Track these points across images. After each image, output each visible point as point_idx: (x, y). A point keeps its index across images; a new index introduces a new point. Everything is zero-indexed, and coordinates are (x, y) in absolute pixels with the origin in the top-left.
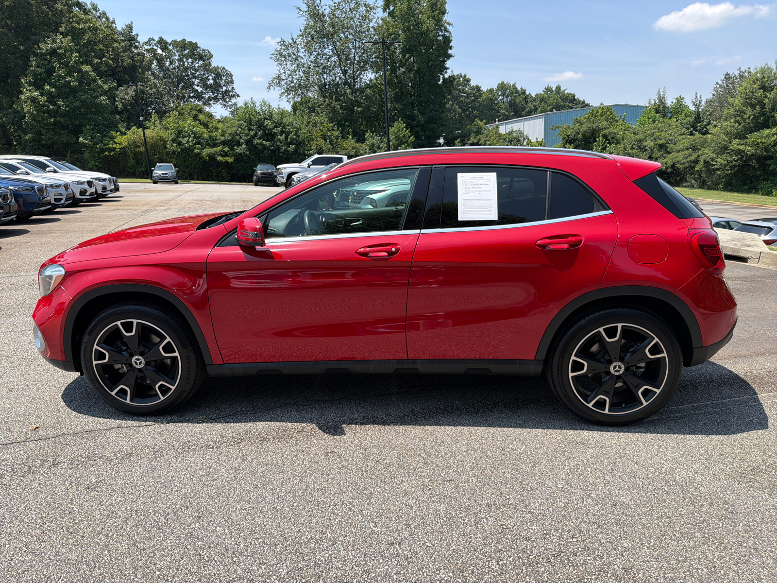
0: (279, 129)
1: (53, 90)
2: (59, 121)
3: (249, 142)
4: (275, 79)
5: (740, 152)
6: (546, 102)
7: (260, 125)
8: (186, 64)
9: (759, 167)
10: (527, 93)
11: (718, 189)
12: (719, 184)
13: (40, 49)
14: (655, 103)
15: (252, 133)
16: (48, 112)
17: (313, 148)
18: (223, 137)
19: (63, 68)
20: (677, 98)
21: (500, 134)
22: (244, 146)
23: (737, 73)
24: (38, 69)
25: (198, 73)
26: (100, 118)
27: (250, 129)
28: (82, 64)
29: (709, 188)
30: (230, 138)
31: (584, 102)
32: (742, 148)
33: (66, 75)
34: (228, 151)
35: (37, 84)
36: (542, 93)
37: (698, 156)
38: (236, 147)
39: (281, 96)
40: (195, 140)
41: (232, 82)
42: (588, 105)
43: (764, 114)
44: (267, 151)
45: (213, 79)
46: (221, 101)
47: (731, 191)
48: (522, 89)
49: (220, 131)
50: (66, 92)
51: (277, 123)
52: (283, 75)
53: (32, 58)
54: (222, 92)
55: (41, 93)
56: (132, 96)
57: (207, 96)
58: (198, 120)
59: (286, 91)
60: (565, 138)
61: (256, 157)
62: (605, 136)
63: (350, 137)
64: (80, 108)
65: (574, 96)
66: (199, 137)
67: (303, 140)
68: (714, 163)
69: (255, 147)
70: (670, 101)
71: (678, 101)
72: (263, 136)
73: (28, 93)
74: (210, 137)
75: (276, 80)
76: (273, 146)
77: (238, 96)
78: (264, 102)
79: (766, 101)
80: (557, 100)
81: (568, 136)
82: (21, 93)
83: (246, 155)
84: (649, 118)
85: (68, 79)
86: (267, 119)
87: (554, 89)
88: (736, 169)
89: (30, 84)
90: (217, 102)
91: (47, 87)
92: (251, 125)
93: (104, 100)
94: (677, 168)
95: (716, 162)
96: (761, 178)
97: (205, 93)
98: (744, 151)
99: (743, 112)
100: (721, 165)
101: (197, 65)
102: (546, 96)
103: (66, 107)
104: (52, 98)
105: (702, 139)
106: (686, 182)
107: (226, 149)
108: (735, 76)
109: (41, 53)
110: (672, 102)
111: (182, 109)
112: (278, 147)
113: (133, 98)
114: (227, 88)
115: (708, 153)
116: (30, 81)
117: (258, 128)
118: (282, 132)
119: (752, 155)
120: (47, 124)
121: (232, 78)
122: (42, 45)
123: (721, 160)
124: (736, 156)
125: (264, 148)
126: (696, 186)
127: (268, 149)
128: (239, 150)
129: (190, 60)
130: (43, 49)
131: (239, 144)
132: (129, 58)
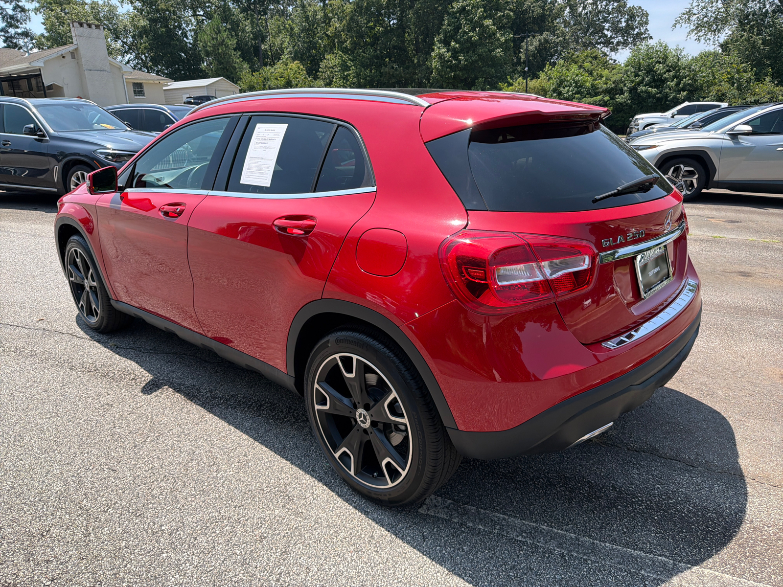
0: (672, 74)
1: (457, 45)
2: (458, 75)
3: (633, 90)
4: (684, 14)
7: (650, 70)
8: (599, 7)
13: (453, 8)
15: (638, 80)
16: (450, 67)
17: (711, 94)
18: (605, 86)
19: (468, 25)
22: (626, 94)
24: (449, 27)
25: (611, 16)
26: (493, 70)
27: (637, 75)
28: (485, 18)
30: (613, 86)
33: (469, 31)
34: (608, 101)
35: (446, 42)
38: (617, 96)
39: (689, 34)
40: (576, 89)
41: (646, 23)
44: (651, 99)
45: (625, 22)
46: (630, 45)
49: (604, 79)
50: (469, 46)
51: (671, 67)
52: (696, 8)
53: (446, 17)
54: (633, 34)
55: (448, 49)
56: (536, 47)
57: (615, 41)
58: (584, 68)
59: (697, 28)
61: (639, 107)
63: (768, 79)
64: (476, 61)
66: (581, 86)
67: (701, 85)
69: (639, 95)
72: (650, 82)
73: (439, 49)
74: (593, 85)
75: (685, 16)
76: (660, 93)
77: (651, 38)
78: (660, 43)
82: (433, 50)
83: (627, 105)
85: (471, 34)
86: (660, 63)
89: (440, 41)
90: (626, 47)
91: (453, 43)
92: (640, 70)
93: (499, 52)
97: (614, 38)
101: (610, 7)
103: (465, 61)
104: (455, 53)
107: (607, 98)
109: (453, 12)
111: (578, 57)
112: (667, 95)
113: (536, 49)
114: (640, 29)
116: (441, 39)
117: (647, 73)
118: (675, 77)
120: (449, 78)
121: (647, 18)
122: (454, 5)
125: (649, 96)
127: (654, 97)
128: (620, 99)
129: (604, 3)
130: (454, 8)
131: (622, 92)
132: (540, 7)
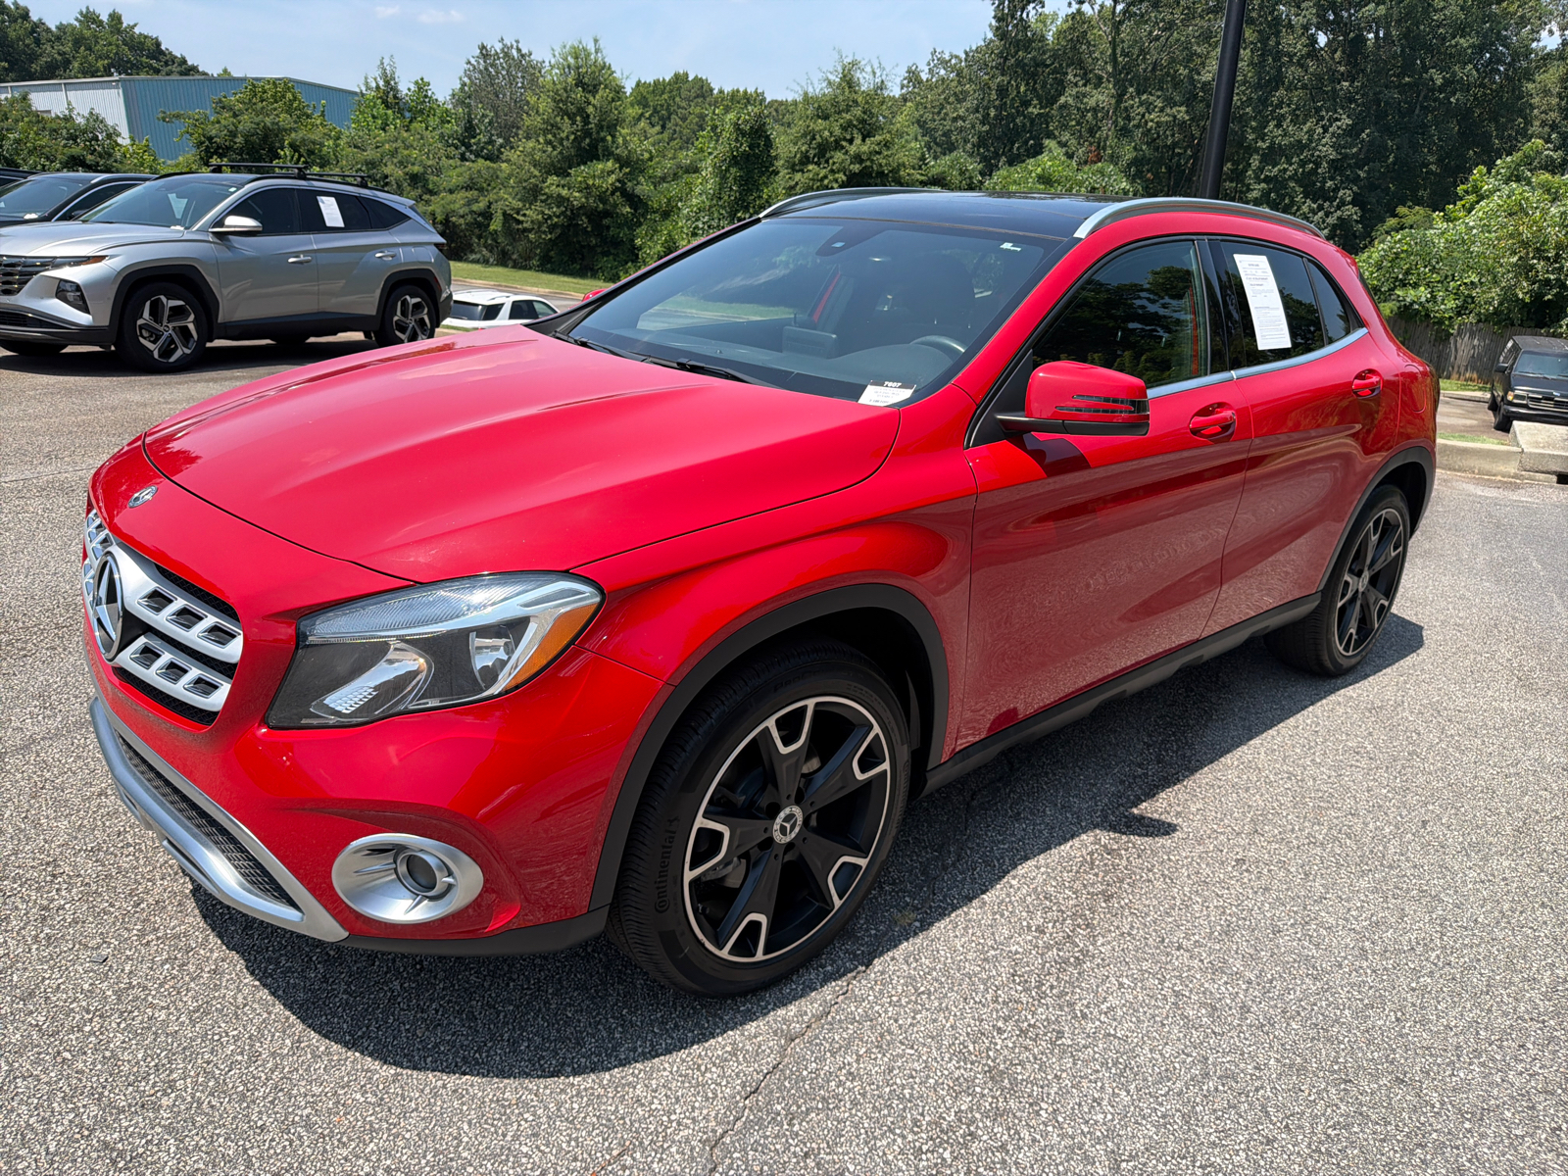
5: (561, 200)
6: (89, 49)
9: (592, 231)
10: (34, 17)
11: (530, 269)
12: (530, 258)
14: (378, 87)
20: (416, 83)
21: (36, 114)
23: (498, 47)
29: (516, 266)
31: (184, 61)
32: (564, 192)
36: (77, 24)
37: (490, 203)
42: (194, 69)
43: (587, 133)
47: (552, 271)
48: (15, 4)
60: (202, 143)
62: (294, 147)
65: (158, 44)
68: (521, 218)
70: (405, 86)
71: (420, 89)
79: (590, 110)
80: (117, 46)
81: (210, 139)
84: (374, 117)
87: (104, 18)
88: (558, 231)
94: (454, 223)
95: (524, 215)
96: (599, 250)
98: (568, 199)
99: (555, 126)
100: (532, 222)
102: (87, 33)
105: (491, 171)
106: (472, 251)
108: (497, 53)
110: (409, 90)
115: (506, 199)
119: (582, 207)
123: (532, 214)
124: (558, 207)
126: (491, 260)
